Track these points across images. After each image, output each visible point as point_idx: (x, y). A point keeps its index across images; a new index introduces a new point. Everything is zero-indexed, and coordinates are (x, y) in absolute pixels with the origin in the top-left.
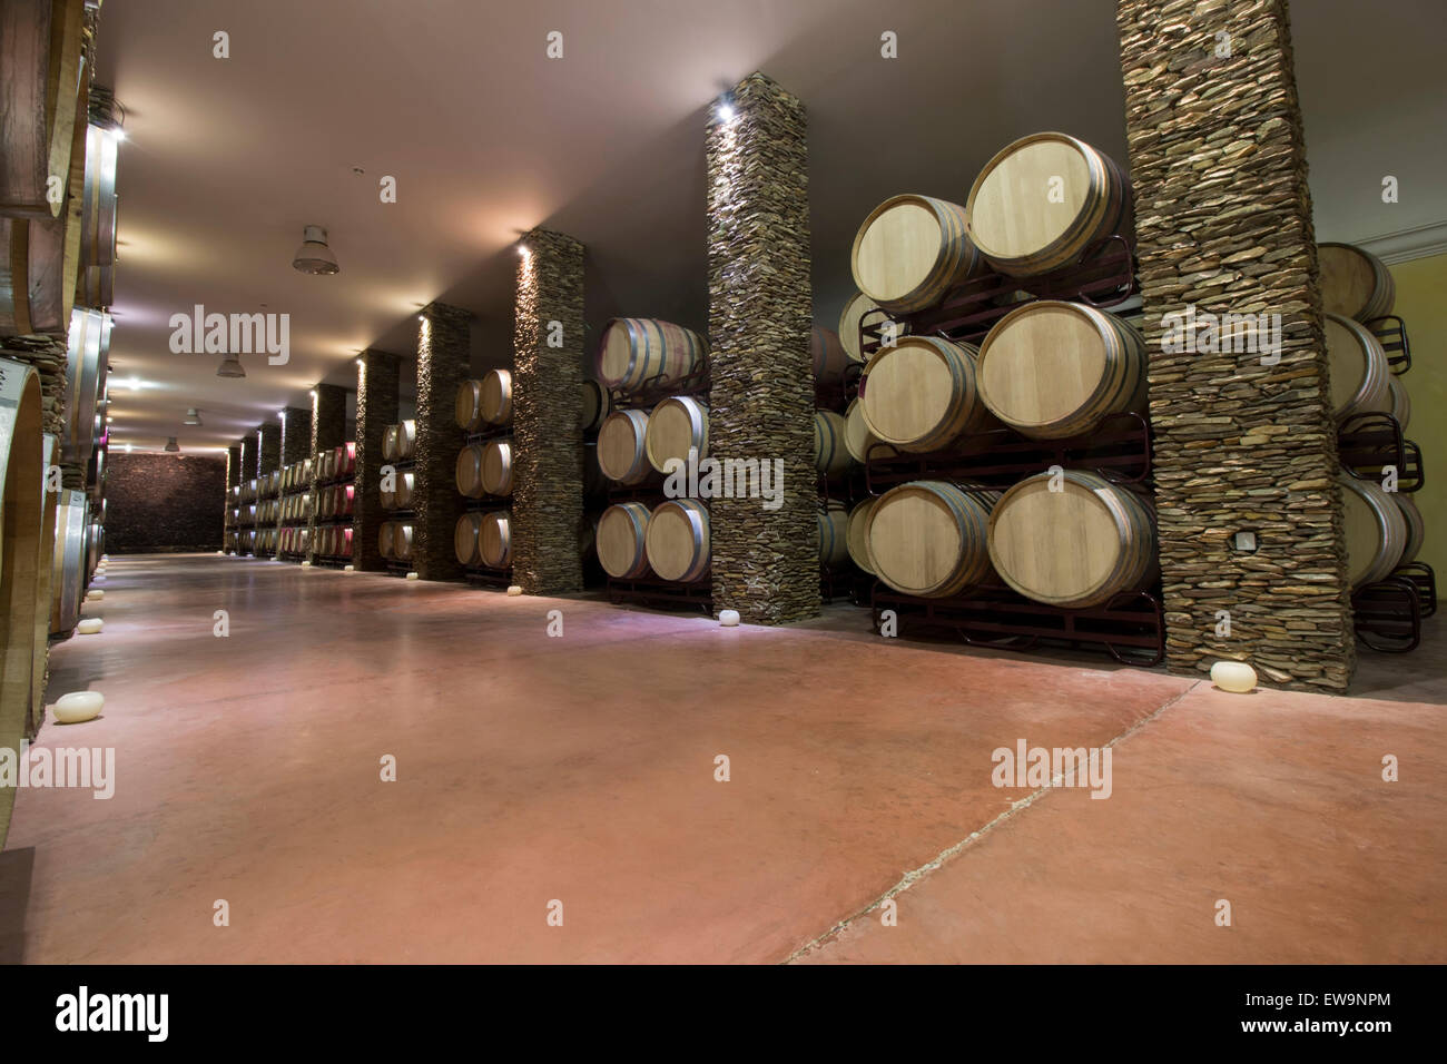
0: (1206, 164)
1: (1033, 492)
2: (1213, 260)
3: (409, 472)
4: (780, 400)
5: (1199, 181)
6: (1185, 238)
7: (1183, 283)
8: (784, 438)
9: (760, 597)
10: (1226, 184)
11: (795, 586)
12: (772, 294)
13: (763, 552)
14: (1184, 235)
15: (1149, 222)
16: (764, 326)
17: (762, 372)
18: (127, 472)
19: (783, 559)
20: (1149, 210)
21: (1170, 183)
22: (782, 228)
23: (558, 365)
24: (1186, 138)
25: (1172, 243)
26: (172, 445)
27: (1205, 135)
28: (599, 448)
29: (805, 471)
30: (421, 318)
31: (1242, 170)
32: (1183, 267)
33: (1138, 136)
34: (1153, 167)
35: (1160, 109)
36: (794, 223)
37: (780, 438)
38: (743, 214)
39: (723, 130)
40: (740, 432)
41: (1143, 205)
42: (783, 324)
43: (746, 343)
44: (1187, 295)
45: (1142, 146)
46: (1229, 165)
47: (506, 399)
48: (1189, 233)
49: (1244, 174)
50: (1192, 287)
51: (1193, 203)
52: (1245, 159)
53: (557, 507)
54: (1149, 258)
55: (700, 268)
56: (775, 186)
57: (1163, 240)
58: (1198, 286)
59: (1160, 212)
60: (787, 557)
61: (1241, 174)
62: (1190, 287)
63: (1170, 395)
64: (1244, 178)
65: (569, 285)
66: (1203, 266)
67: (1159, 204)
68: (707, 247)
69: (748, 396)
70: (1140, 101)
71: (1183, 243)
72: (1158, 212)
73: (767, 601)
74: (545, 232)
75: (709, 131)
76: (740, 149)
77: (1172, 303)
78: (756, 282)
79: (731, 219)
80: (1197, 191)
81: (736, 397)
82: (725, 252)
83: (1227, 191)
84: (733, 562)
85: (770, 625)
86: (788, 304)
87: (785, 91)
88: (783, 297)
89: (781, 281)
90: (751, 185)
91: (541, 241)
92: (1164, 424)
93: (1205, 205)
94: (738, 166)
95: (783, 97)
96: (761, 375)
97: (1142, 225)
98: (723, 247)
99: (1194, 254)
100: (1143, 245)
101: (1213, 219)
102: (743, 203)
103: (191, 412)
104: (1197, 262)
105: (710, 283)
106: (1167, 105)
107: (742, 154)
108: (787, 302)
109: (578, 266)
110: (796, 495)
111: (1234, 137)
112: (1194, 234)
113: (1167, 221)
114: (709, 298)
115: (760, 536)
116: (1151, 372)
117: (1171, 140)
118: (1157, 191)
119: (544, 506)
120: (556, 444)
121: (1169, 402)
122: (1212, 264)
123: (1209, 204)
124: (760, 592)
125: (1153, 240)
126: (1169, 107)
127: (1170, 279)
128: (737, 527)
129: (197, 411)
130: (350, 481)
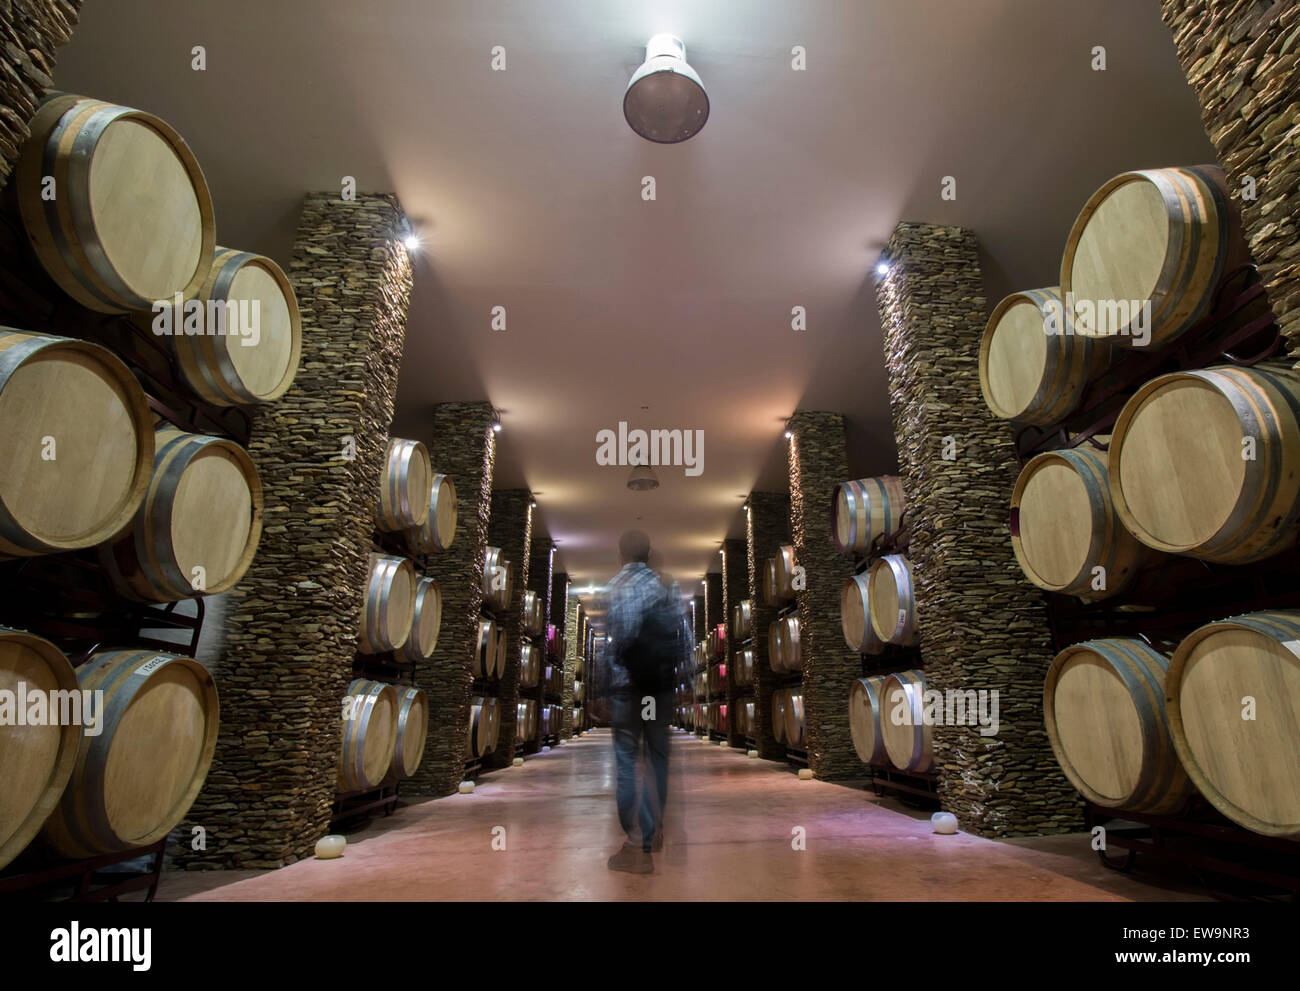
8: (986, 592)
9: (972, 797)
11: (1029, 785)
13: (971, 737)
16: (937, 467)
17: (941, 519)
19: (1000, 747)
22: (951, 359)
28: (844, 617)
29: (1026, 630)
36: (971, 349)
38: (908, 357)
40: (934, 589)
43: (926, 489)
53: (839, 681)
56: (937, 319)
60: (1009, 745)
65: (831, 456)
68: (890, 398)
69: (935, 548)
74: (802, 414)
75: (877, 290)
76: (898, 298)
79: (901, 365)
82: (901, 399)
84: (949, 750)
86: (973, 437)
87: (939, 227)
89: (958, 414)
90: (910, 328)
94: (899, 313)
95: (939, 232)
96: (941, 522)
98: (899, 394)
102: (906, 347)
105: (895, 433)
107: (901, 301)
108: (970, 434)
109: (839, 436)
110: (1014, 662)
114: (895, 448)
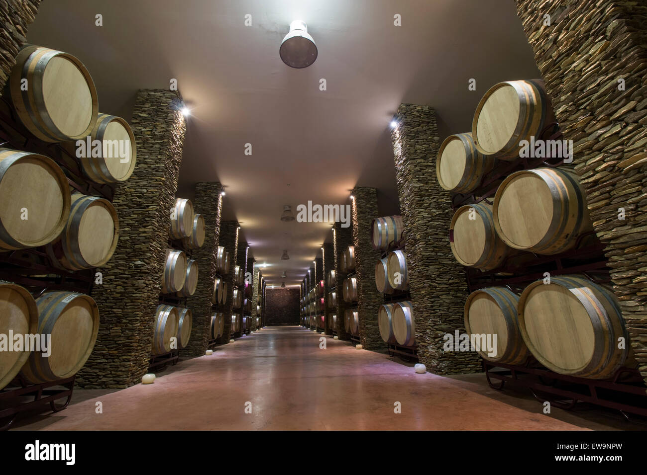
0: (582, 65)
1: (538, 292)
2: (604, 120)
3: (334, 292)
4: (433, 247)
5: (581, 76)
6: (585, 112)
7: (591, 139)
10: (597, 72)
12: (421, 196)
14: (582, 111)
15: (560, 110)
18: (273, 296)
20: (559, 104)
21: (566, 84)
23: (368, 241)
24: (568, 55)
25: (577, 118)
26: (283, 285)
27: (577, 49)
30: (333, 229)
31: (604, 59)
32: (588, 130)
33: (542, 66)
34: (555, 79)
35: (549, 47)
37: (436, 266)
39: (395, 131)
41: (555, 102)
42: (431, 208)
44: (596, 147)
45: (546, 70)
46: (595, 60)
47: (353, 259)
48: (585, 108)
49: (606, 62)
50: (597, 140)
51: (582, 90)
52: (604, 52)
54: (566, 131)
55: (396, 190)
57: (572, 117)
58: (600, 139)
59: (565, 102)
61: (603, 63)
62: (596, 141)
63: (604, 216)
64: (606, 64)
66: (599, 125)
67: (563, 98)
70: (539, 48)
71: (583, 116)
72: (564, 102)
73: (437, 359)
77: (588, 154)
78: (412, 192)
80: (581, 82)
81: (413, 248)
83: (599, 76)
85: (440, 375)
88: (429, 195)
91: (357, 192)
92: (606, 237)
93: (588, 89)
97: (557, 113)
99: (591, 120)
100: (562, 124)
101: (596, 95)
103: (283, 273)
104: (595, 124)
106: (552, 43)
111: (593, 43)
112: (588, 108)
113: (570, 106)
115: (430, 322)
116: (589, 202)
117: (560, 61)
118: (560, 92)
119: (367, 306)
120: (370, 276)
121: (604, 221)
122: (604, 123)
123: (591, 87)
124: (433, 354)
125: (566, 120)
126: (553, 44)
127: (583, 139)
128: (421, 316)
129: (285, 272)
130: (322, 297)
